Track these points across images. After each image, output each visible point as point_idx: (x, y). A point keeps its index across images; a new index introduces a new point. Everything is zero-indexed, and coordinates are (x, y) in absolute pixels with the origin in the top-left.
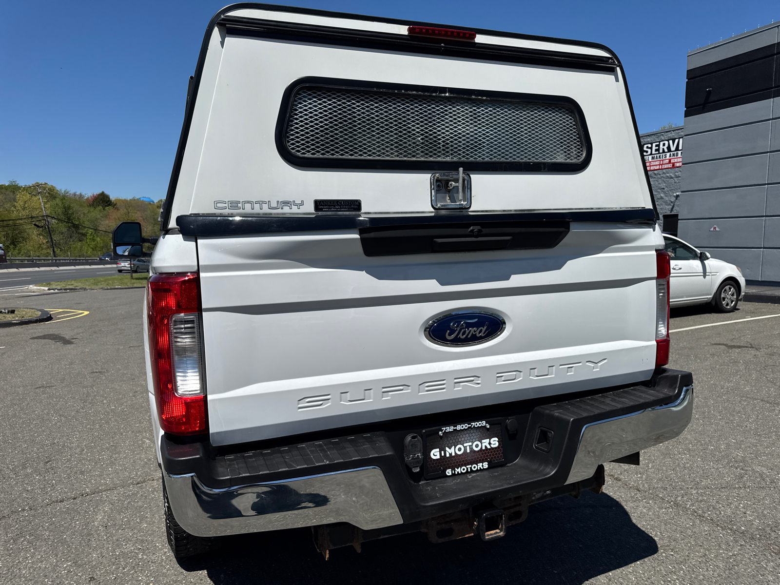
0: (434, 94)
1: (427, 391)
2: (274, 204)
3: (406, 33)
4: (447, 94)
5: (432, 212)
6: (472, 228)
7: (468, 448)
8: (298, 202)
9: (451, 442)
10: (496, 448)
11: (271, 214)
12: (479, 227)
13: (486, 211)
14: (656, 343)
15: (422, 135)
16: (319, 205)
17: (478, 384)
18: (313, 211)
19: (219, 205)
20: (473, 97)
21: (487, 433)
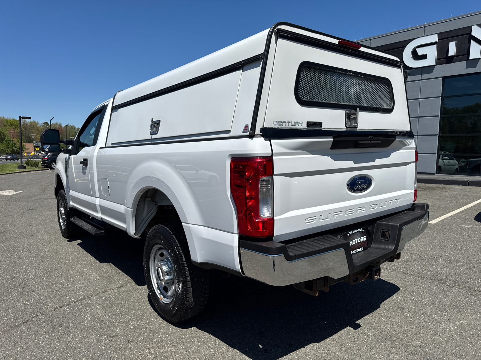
0: (347, 73)
1: (348, 214)
2: (293, 124)
3: (337, 43)
4: (351, 74)
5: (345, 129)
6: (370, 137)
7: (356, 241)
8: (301, 122)
9: (351, 238)
10: (365, 241)
11: (292, 128)
12: (372, 137)
13: (363, 129)
14: (414, 191)
15: (343, 92)
16: (309, 124)
17: (364, 210)
18: (306, 127)
19: (275, 123)
20: (359, 76)
21: (362, 234)
